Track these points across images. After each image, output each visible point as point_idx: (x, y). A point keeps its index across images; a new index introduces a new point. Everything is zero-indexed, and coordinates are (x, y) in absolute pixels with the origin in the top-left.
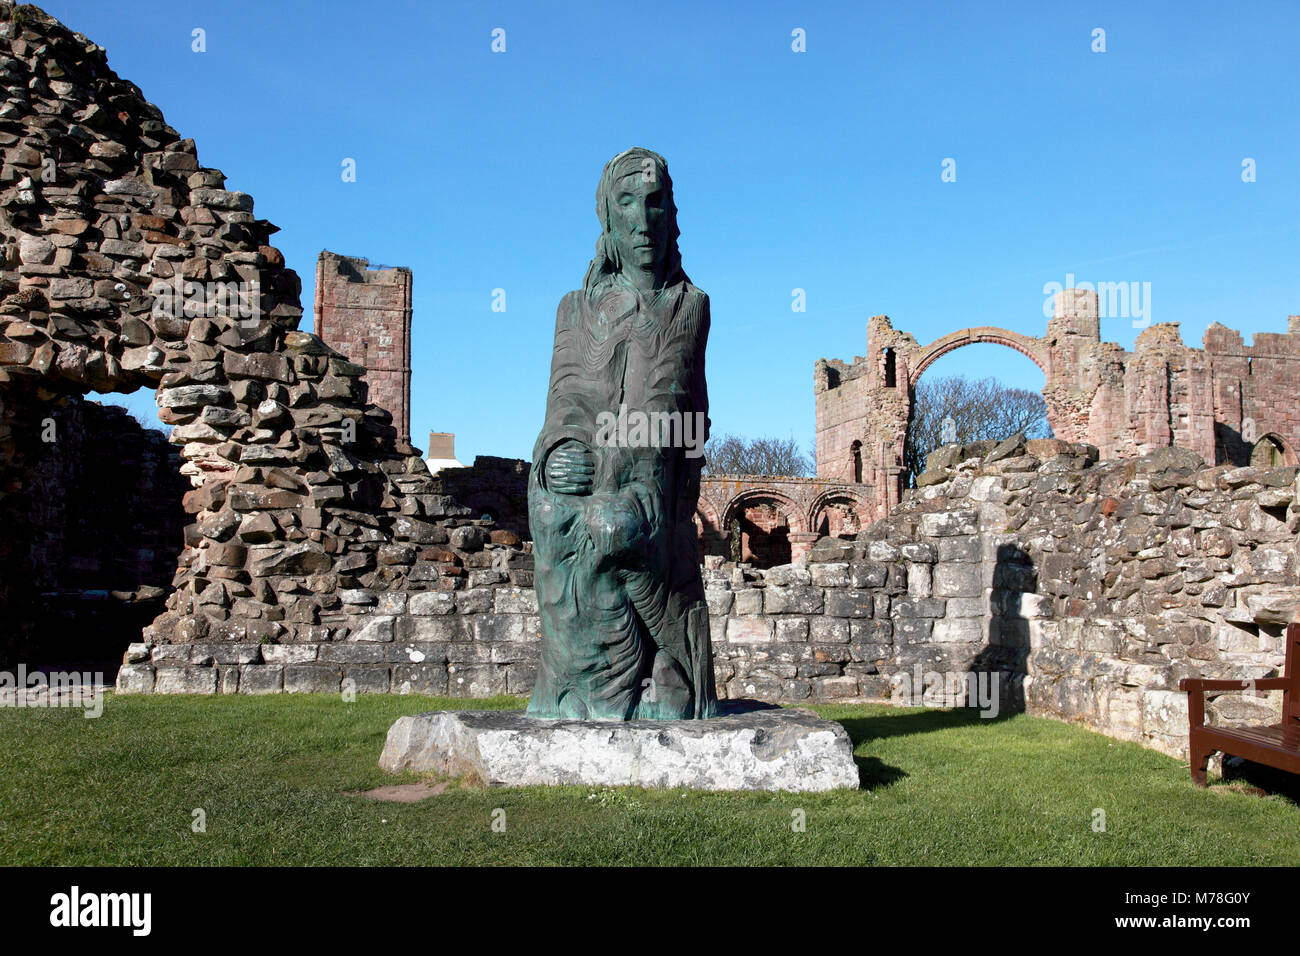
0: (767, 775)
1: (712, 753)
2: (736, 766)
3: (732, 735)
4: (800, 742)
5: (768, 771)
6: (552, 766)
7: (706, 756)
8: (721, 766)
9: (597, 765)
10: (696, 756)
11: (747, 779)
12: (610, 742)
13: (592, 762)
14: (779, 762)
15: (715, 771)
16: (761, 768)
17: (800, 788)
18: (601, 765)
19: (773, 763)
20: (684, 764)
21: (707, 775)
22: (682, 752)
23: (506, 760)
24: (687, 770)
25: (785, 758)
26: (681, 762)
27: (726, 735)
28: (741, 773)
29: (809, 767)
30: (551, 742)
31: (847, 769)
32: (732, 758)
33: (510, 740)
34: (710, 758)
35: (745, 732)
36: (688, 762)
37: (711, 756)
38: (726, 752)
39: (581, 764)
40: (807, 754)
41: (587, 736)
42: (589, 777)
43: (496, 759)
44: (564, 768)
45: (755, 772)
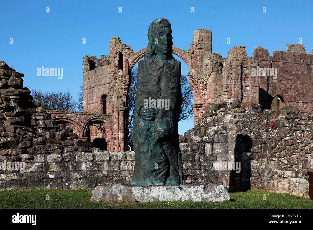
0: (207, 198)
1: (193, 191)
2: (199, 195)
4: (215, 188)
5: (207, 196)
6: (151, 196)
7: (191, 193)
8: (196, 195)
9: (163, 196)
10: (189, 192)
11: (202, 199)
12: (166, 190)
14: (210, 194)
15: (194, 196)
16: (206, 196)
17: (216, 201)
18: (164, 196)
19: (208, 194)
21: (192, 198)
22: (185, 191)
23: (140, 195)
24: (187, 196)
25: (211, 193)
26: (186, 195)
27: (197, 187)
28: (200, 197)
29: (218, 195)
30: (151, 190)
31: (227, 196)
32: (198, 193)
33: (141, 189)
34: (193, 193)
35: (201, 186)
36: (187, 194)
38: (197, 191)
39: (159, 196)
40: (217, 191)
41: (160, 188)
42: (161, 199)
43: (137, 195)
44: (155, 197)
45: (204, 197)
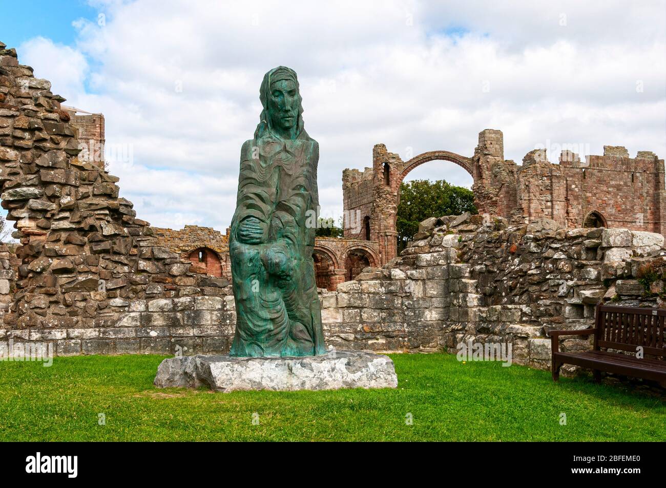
0: (354, 380)
1: (326, 370)
2: (338, 376)
3: (336, 361)
4: (369, 364)
5: (354, 378)
6: (248, 379)
7: (323, 372)
8: (331, 377)
9: (270, 378)
10: (319, 372)
11: (343, 382)
12: (276, 367)
13: (268, 377)
14: (359, 373)
15: (328, 378)
16: (350, 377)
17: (369, 386)
18: (272, 378)
19: (356, 375)
20: (313, 376)
21: (324, 381)
22: (312, 370)
23: (225, 377)
24: (315, 379)
25: (362, 372)
26: (311, 375)
27: (333, 362)
28: (340, 380)
29: (373, 376)
30: (247, 367)
31: (391, 376)
32: (336, 372)
33: (227, 366)
34: (326, 373)
35: (342, 359)
36: (315, 375)
38: (333, 370)
39: (262, 378)
40: (372, 369)
41: (265, 364)
42: (266, 384)
43: (220, 376)
44: (254, 380)
45: (347, 379)
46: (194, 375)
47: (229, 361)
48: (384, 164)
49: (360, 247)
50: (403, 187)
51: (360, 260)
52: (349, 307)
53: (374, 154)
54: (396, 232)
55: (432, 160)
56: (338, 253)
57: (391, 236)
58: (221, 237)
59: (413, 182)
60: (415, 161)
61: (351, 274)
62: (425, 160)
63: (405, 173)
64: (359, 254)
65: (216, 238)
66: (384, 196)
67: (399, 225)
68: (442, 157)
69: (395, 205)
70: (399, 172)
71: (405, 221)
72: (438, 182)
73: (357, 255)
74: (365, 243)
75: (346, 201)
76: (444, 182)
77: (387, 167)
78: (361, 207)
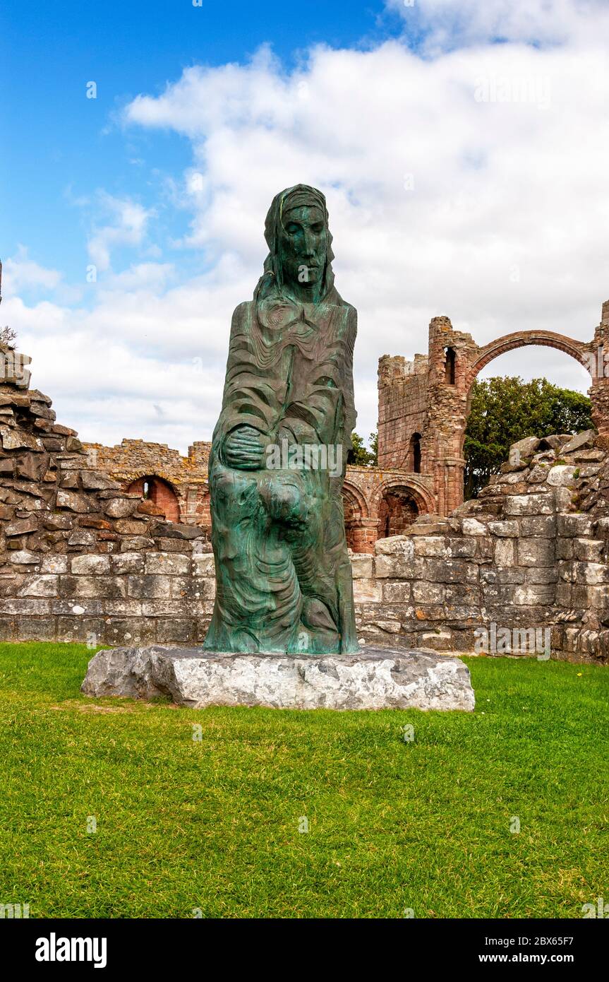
0: (404, 696)
1: (360, 677)
2: (379, 688)
3: (376, 664)
4: (430, 670)
5: (404, 692)
6: (233, 688)
7: (355, 681)
8: (368, 689)
9: (269, 687)
10: (348, 680)
11: (387, 698)
12: (279, 670)
13: (265, 685)
14: (413, 686)
15: (362, 691)
16: (399, 691)
17: (429, 706)
18: (273, 687)
19: (407, 687)
20: (339, 687)
21: (356, 695)
22: (337, 677)
23: (197, 683)
24: (341, 691)
25: (417, 683)
26: (336, 686)
27: (371, 665)
28: (382, 694)
29: (436, 690)
30: (232, 668)
31: (465, 692)
32: (376, 682)
33: (200, 666)
34: (359, 684)
35: (386, 662)
36: (341, 686)
37: (360, 680)
38: (371, 678)
40: (434, 679)
41: (261, 664)
42: (262, 696)
43: (189, 681)
44: (244, 689)
45: (394, 693)
46: (146, 678)
47: (204, 658)
48: (446, 350)
49: (403, 484)
50: (476, 389)
51: (403, 504)
52: (393, 578)
53: (430, 333)
54: (463, 460)
55: (525, 344)
56: (368, 492)
57: (454, 466)
58: (180, 459)
59: (493, 380)
60: (497, 345)
61: (387, 527)
62: (513, 345)
63: (481, 364)
64: (401, 495)
65: (172, 461)
66: (445, 401)
67: (468, 450)
68: (541, 341)
69: (462, 417)
70: (470, 363)
71: (478, 443)
72: (535, 382)
73: (397, 496)
74: (412, 477)
75: (383, 408)
76: (544, 382)
77: (451, 355)
78: (407, 417)
